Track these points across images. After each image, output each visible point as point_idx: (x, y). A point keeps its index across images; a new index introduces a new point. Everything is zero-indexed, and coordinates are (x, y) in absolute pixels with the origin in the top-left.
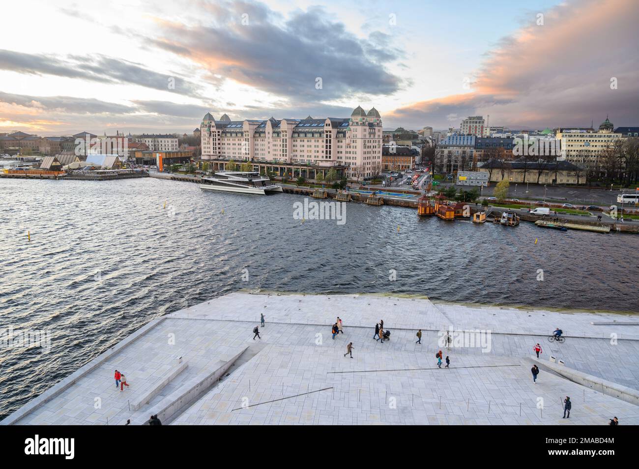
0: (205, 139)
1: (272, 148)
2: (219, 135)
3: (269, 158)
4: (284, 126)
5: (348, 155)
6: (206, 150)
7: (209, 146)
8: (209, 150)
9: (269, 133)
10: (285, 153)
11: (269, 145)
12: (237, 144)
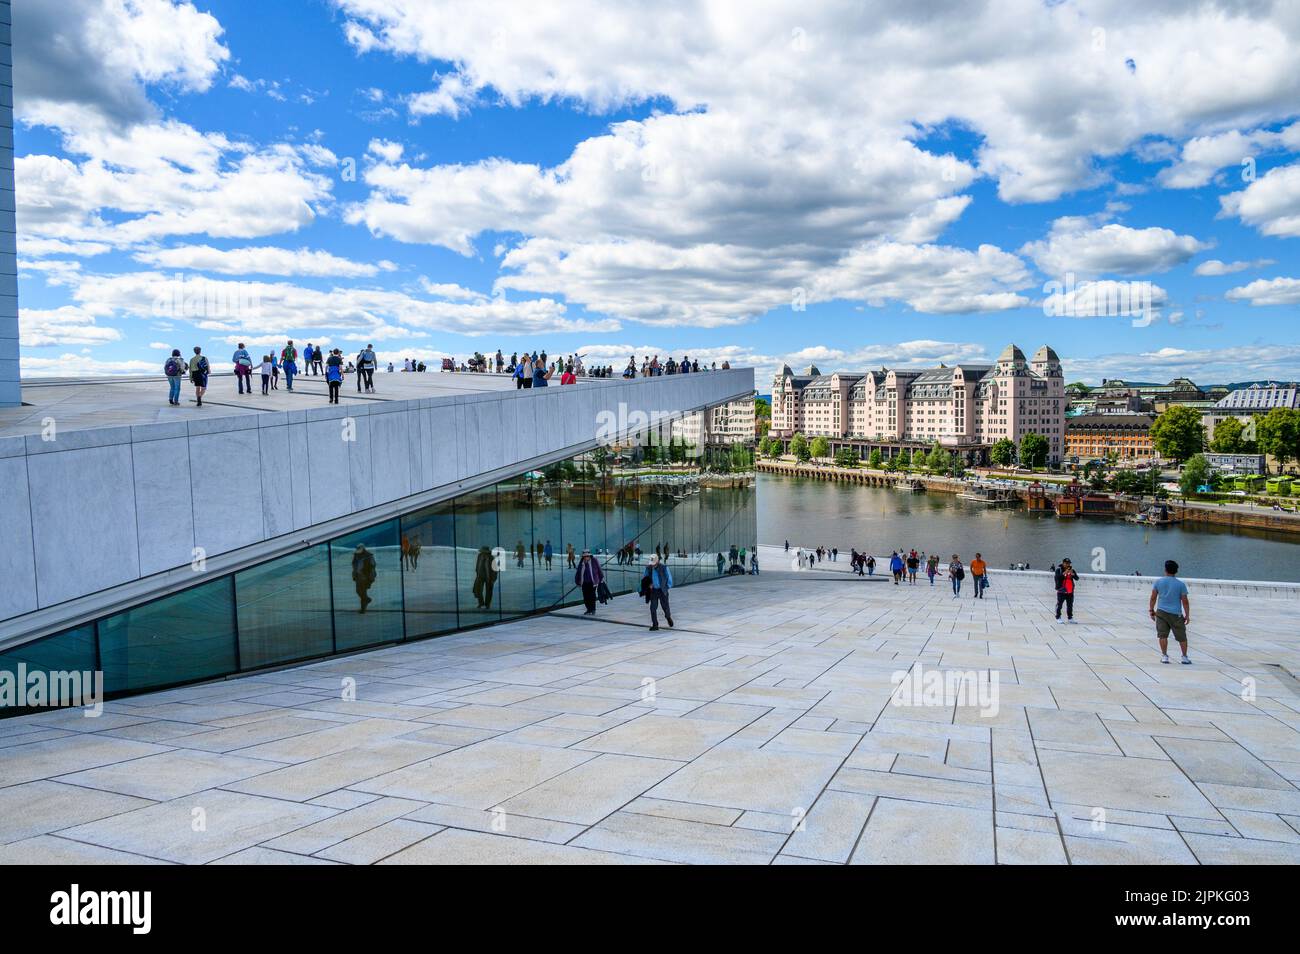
0: (776, 405)
1: (875, 416)
2: (796, 398)
3: (870, 434)
4: (891, 381)
5: (993, 426)
6: (778, 422)
7: (782, 415)
8: (782, 422)
9: (870, 393)
10: (892, 425)
11: (870, 412)
12: (823, 412)
